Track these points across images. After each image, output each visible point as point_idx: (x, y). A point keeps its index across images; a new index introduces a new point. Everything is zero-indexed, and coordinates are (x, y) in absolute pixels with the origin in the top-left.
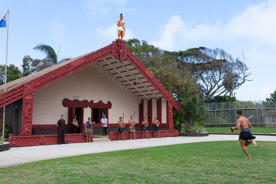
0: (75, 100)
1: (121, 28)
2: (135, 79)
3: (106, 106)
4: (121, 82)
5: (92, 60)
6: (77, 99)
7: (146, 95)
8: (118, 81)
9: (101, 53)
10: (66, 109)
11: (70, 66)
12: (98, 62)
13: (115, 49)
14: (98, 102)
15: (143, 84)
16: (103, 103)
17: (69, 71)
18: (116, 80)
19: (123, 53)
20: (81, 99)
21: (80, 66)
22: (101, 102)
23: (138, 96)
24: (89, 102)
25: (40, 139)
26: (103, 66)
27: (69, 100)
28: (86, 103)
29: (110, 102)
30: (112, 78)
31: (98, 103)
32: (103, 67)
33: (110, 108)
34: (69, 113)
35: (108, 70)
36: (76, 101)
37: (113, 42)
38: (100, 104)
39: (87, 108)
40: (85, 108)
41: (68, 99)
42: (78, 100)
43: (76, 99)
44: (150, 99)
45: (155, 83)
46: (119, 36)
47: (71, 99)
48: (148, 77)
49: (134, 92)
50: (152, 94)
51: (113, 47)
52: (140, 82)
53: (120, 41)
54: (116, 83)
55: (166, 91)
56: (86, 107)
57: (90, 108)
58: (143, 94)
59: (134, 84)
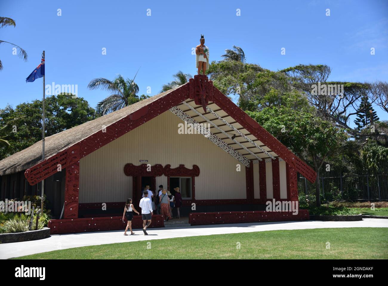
1: (202, 58)
2: (233, 130)
3: (190, 172)
4: (214, 134)
5: (159, 110)
7: (255, 153)
10: (130, 178)
14: (178, 166)
15: (246, 137)
16: (186, 168)
20: (151, 163)
21: (142, 120)
22: (182, 167)
23: (243, 155)
24: (164, 167)
25: (90, 223)
26: (184, 111)
27: (134, 166)
28: (159, 170)
29: (197, 167)
31: (177, 168)
32: (185, 113)
33: (198, 175)
34: (133, 185)
35: (191, 118)
36: (144, 167)
38: (182, 170)
39: (161, 177)
40: (158, 176)
41: (132, 164)
42: (146, 164)
43: (144, 163)
44: (262, 160)
47: (137, 163)
48: (251, 128)
49: (235, 150)
50: (263, 152)
51: (190, 87)
52: (241, 135)
53: (200, 78)
56: (160, 175)
57: (166, 176)
58: (250, 152)
59: (233, 138)
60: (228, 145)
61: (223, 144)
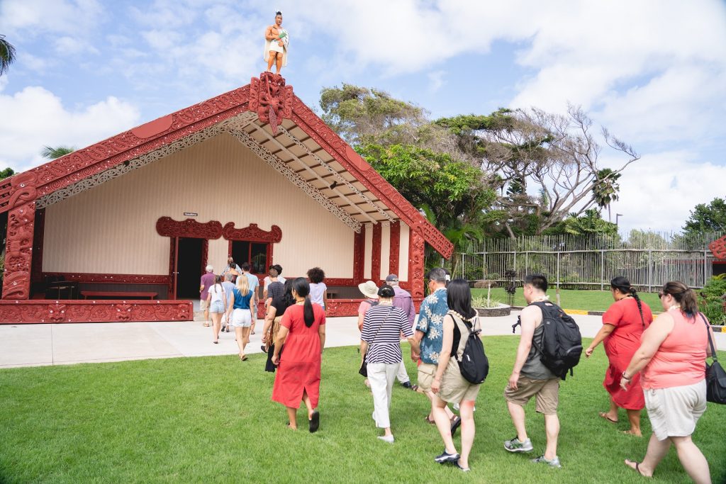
0: (188, 220)
1: (275, 46)
2: (332, 175)
3: (266, 236)
4: (308, 181)
5: (193, 124)
6: (193, 218)
7: (367, 213)
8: (300, 179)
9: (217, 106)
10: (166, 240)
11: (132, 137)
12: (249, 133)
13: (256, 97)
14: (248, 225)
15: (350, 185)
16: (260, 230)
17: (128, 151)
18: (294, 177)
19: (280, 108)
20: (202, 219)
21: (159, 138)
22: (253, 227)
23: (351, 215)
24: (223, 226)
25: (52, 309)
26: (261, 143)
27: (173, 221)
28: (214, 229)
29: (279, 228)
30: (285, 173)
31: (246, 228)
32: (262, 146)
33: (278, 240)
34: (171, 250)
35: (273, 153)
36: (190, 223)
37: (254, 79)
38: (253, 232)
39: (217, 241)
40: (212, 239)
41: (170, 218)
42: (194, 220)
43: (190, 218)
44: (377, 223)
45: (373, 183)
46: (270, 66)
47: (179, 217)
48: (355, 169)
49: (341, 206)
50: (377, 211)
51: (252, 91)
52: (344, 182)
53: (270, 78)
54: (295, 183)
55: (405, 203)
56: (217, 237)
57: (226, 239)
58: (360, 211)
59: (332, 187)
60: (330, 198)
61: (321, 198)
